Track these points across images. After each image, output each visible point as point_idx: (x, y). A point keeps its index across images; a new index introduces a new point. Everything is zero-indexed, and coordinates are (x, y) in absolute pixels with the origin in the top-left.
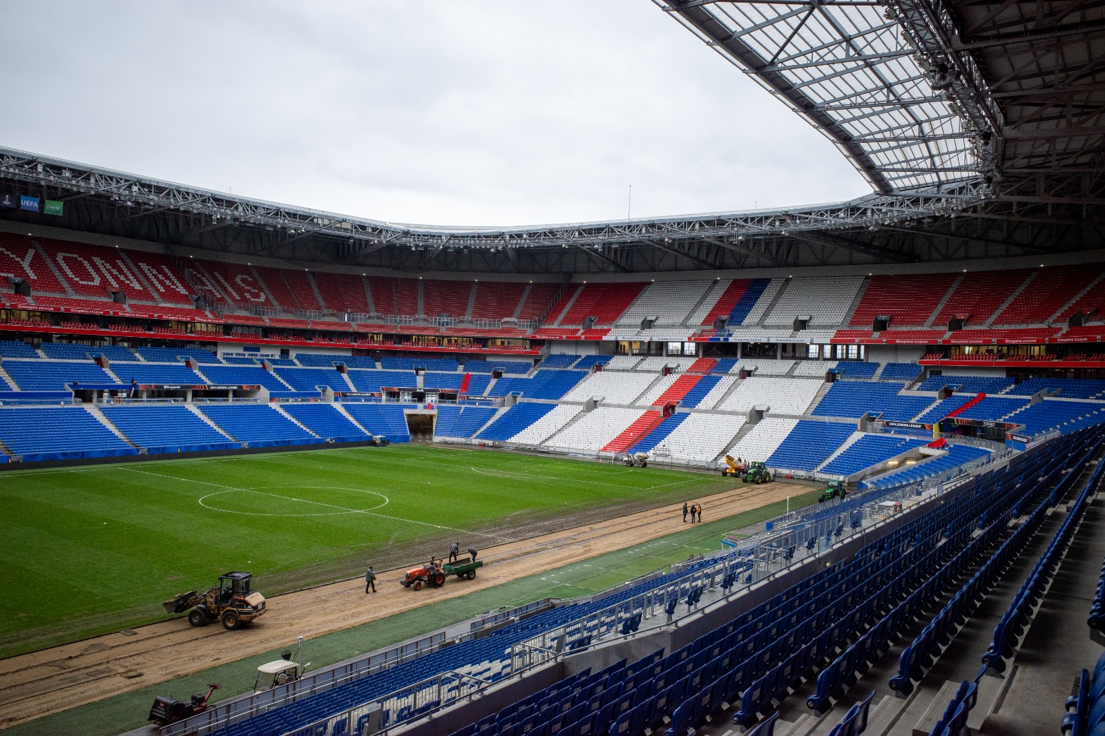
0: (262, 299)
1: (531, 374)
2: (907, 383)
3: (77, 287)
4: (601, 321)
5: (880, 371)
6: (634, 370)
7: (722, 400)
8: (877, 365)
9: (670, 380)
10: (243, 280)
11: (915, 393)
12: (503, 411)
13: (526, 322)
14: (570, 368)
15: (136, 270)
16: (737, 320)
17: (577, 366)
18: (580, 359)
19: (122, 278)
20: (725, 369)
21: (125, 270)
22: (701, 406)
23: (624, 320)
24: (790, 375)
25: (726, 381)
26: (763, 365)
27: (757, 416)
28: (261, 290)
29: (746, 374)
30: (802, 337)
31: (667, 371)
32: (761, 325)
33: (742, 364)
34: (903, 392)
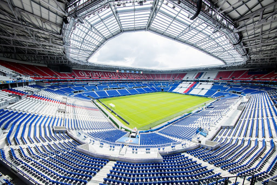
0: (146, 77)
1: (173, 84)
2: (225, 85)
4: (181, 78)
5: (220, 84)
6: (186, 83)
7: (198, 87)
8: (220, 83)
9: (191, 84)
11: (225, 87)
12: (171, 88)
13: (172, 78)
14: (178, 83)
16: (200, 77)
20: (198, 83)
22: (195, 88)
23: (184, 78)
24: (207, 84)
25: (198, 85)
26: (203, 83)
27: (203, 89)
29: (201, 84)
30: (209, 79)
31: (190, 83)
32: (203, 78)
33: (200, 83)
34: (224, 87)
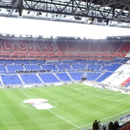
0: (56, 49)
1: (110, 65)
3: (21, 50)
4: (125, 52)
10: (53, 45)
12: (102, 74)
13: (110, 52)
14: (119, 63)
15: (32, 45)
17: (121, 62)
18: (121, 61)
19: (29, 47)
21: (30, 45)
23: (129, 52)
28: (56, 47)
